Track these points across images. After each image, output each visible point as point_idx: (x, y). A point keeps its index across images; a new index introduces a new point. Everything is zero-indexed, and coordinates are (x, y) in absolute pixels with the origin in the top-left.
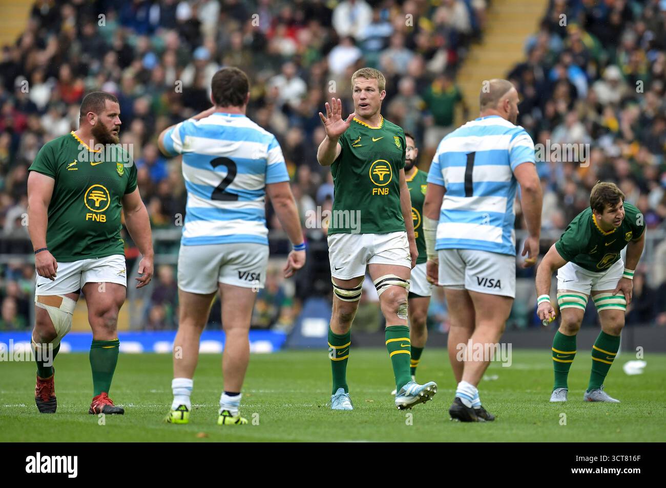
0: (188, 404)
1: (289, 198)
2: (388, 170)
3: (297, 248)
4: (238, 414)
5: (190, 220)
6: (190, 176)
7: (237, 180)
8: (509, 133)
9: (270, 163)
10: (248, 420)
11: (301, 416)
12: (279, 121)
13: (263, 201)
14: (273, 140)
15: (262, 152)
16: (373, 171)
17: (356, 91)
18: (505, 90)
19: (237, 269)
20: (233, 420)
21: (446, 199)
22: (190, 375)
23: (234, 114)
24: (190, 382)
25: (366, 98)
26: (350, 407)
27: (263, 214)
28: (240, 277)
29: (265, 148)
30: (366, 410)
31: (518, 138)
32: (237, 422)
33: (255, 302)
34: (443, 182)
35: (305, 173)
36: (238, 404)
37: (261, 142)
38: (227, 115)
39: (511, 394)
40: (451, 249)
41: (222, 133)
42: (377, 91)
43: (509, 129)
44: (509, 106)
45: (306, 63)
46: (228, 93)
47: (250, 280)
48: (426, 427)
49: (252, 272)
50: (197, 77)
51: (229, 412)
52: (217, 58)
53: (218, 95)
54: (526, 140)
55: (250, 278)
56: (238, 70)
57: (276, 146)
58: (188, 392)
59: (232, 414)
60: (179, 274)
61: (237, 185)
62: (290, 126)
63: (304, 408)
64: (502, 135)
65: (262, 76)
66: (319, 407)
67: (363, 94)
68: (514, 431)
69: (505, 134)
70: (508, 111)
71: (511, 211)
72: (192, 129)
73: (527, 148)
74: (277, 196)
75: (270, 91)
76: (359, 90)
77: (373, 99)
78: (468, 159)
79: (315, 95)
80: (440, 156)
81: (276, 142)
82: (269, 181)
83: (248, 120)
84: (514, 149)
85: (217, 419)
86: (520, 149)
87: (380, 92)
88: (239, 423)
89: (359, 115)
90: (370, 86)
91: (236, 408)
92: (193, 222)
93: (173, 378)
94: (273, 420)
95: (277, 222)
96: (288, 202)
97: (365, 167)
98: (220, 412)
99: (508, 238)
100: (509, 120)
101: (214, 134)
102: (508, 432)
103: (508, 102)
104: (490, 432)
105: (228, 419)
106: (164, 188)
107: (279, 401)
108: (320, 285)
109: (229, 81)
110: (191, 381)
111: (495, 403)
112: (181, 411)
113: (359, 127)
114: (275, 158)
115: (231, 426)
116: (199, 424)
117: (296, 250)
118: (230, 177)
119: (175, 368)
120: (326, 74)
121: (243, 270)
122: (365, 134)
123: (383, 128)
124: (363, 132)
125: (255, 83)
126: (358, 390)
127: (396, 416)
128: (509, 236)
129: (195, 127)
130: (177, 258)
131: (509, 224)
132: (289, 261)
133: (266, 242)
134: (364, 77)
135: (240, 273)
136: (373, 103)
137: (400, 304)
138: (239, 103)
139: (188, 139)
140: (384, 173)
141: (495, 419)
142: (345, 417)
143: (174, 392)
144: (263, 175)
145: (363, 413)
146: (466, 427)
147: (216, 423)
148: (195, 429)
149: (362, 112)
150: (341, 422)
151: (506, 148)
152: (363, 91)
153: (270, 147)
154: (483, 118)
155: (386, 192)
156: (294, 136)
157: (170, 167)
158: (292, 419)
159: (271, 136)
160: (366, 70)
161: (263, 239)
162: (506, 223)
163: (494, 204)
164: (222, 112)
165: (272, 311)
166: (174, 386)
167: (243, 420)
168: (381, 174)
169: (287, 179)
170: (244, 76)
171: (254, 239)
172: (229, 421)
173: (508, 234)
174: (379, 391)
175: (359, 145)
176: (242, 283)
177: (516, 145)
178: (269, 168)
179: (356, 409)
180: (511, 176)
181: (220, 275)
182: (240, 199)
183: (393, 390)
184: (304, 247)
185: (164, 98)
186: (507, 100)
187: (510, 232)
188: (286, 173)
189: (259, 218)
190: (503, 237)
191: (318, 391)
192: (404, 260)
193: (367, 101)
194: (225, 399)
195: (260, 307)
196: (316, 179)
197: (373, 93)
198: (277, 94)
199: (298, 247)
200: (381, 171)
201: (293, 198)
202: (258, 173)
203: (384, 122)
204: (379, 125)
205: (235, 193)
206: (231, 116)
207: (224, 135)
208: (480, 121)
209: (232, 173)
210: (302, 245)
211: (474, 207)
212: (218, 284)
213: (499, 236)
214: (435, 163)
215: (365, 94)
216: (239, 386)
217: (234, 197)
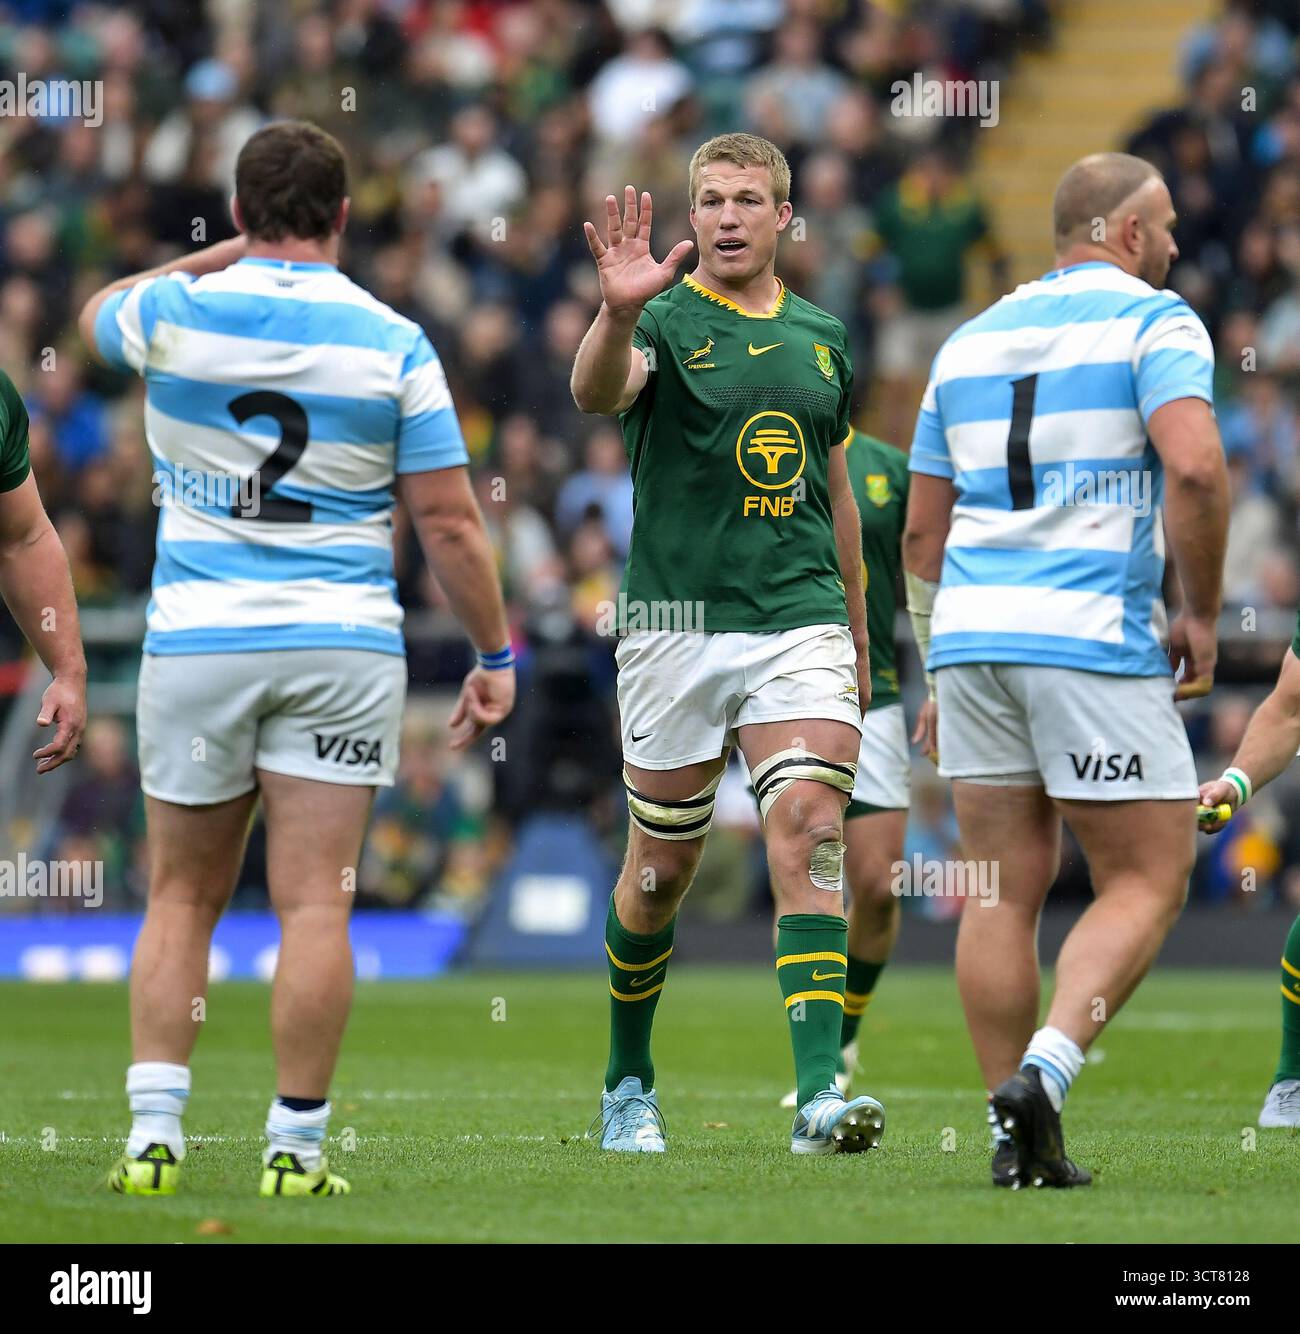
0: (177, 1142)
1: (469, 515)
2: (793, 442)
3: (489, 663)
4: (319, 1164)
5: (167, 581)
6: (170, 446)
7: (307, 458)
8: (1134, 311)
9: (411, 411)
10: (350, 1181)
11: (511, 1172)
12: (443, 286)
13: (388, 523)
14: (419, 339)
15: (385, 376)
16: (746, 445)
17: (705, 203)
18: (1127, 188)
19: (310, 728)
20: (306, 1183)
21: (960, 516)
22: (181, 1056)
23: (301, 263)
24: (180, 1075)
25: (738, 222)
26: (656, 1145)
27: (388, 564)
28: (322, 754)
29: (395, 368)
30: (704, 1152)
31: (1159, 326)
32: (316, 1190)
33: (369, 826)
34: (950, 466)
35: (520, 439)
36: (321, 1135)
37: (382, 347)
38: (281, 266)
39: (1139, 1106)
40: (974, 665)
41: (264, 320)
42: (770, 204)
43: (1134, 301)
44: (1140, 235)
45: (522, 110)
46: (281, 199)
47: (350, 762)
48: (887, 1203)
49: (355, 737)
50: (197, 153)
51: (293, 1157)
52: (257, 95)
53: (254, 205)
54: (1186, 331)
55: (349, 754)
56: (315, 129)
57: (427, 360)
58: (177, 1105)
59: (304, 1165)
60: (142, 745)
61: (308, 477)
62: (476, 299)
63: (520, 1147)
64: (1111, 320)
65: (390, 148)
66: (564, 1142)
67: (728, 212)
68: (1149, 1216)
69: (1120, 315)
70: (1138, 249)
71: (1151, 544)
72: (177, 304)
73: (1189, 354)
74: (432, 511)
75: (415, 195)
76: (715, 200)
77: (759, 225)
78: (1017, 396)
79: (552, 207)
80: (937, 390)
81: (426, 347)
82: (407, 466)
83: (343, 279)
84: (1148, 359)
85: (259, 1178)
86: (1165, 361)
87: (777, 208)
88: (325, 1190)
89: (715, 277)
90: (750, 187)
91: (314, 1145)
92: (178, 586)
93: (130, 1062)
94: (428, 1181)
95: (434, 585)
96: (466, 526)
97: (722, 432)
98: (266, 1160)
99: (1142, 627)
100: (1144, 276)
101: (240, 322)
102: (1132, 1219)
103: (1135, 223)
104: (1078, 1217)
105: (290, 1179)
106: (99, 485)
107: (444, 1126)
108: (567, 777)
109: (285, 164)
110: (184, 1071)
111: (1090, 1131)
112: (153, 1161)
113: (707, 311)
114: (427, 393)
115: (299, 1200)
116: (203, 1194)
117: (486, 667)
118: (289, 452)
119: (136, 1029)
120: (584, 141)
121: (328, 732)
122: (726, 329)
123: (781, 316)
124: (721, 326)
125: (369, 170)
126: (680, 1092)
127: (793, 1169)
128: (1146, 622)
129: (186, 297)
130: (135, 698)
131: (1147, 586)
132: (467, 701)
133: (399, 648)
134: (733, 160)
135: (319, 739)
136: (757, 242)
137: (819, 839)
138: (317, 229)
139: (163, 332)
140: (780, 451)
141: (1094, 1182)
142: (641, 1174)
143: (134, 1105)
144: (390, 446)
145: (696, 1162)
146: (1005, 1204)
147: (256, 1192)
148: (192, 1208)
149: (724, 268)
150: (631, 1187)
151: (1125, 358)
152: (729, 203)
153: (408, 362)
154: (1061, 272)
155: (786, 510)
156: (488, 331)
157: (115, 422)
158: (484, 1179)
159: (413, 329)
160: (736, 139)
161: (388, 639)
162: (1133, 584)
163: (1096, 526)
164: (266, 256)
165: (421, 854)
166: (132, 1084)
167: (337, 1182)
168: (772, 454)
169: (462, 458)
170: (333, 149)
171: (362, 640)
172: (293, 1186)
173: (1142, 615)
174: (742, 1094)
175: (707, 366)
176: (328, 771)
177: (1155, 348)
178: (406, 427)
179: (674, 1149)
180: (1142, 441)
181: (259, 745)
182: (316, 516)
183: (786, 1093)
184: (510, 658)
185: (96, 216)
186: (1133, 218)
187: (1147, 608)
188: (459, 443)
189: (374, 576)
190: (1127, 624)
191: (562, 1095)
192: (834, 702)
193: (740, 234)
194: (281, 1118)
195: (386, 842)
196: (556, 457)
197: (756, 209)
198: (435, 205)
199: (495, 659)
200: (771, 445)
201: (479, 514)
202: (376, 442)
203: (787, 300)
204: (772, 308)
205: (303, 498)
206: (294, 268)
207: (270, 326)
208: (1056, 281)
209: (295, 439)
210: (505, 654)
211: (1038, 537)
212: (256, 772)
213: (1114, 622)
214: (927, 413)
215: (735, 213)
216: (324, 1078)
217: (297, 510)
